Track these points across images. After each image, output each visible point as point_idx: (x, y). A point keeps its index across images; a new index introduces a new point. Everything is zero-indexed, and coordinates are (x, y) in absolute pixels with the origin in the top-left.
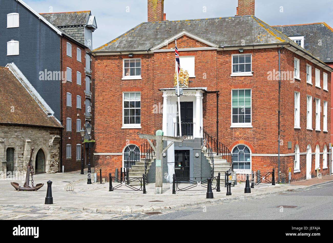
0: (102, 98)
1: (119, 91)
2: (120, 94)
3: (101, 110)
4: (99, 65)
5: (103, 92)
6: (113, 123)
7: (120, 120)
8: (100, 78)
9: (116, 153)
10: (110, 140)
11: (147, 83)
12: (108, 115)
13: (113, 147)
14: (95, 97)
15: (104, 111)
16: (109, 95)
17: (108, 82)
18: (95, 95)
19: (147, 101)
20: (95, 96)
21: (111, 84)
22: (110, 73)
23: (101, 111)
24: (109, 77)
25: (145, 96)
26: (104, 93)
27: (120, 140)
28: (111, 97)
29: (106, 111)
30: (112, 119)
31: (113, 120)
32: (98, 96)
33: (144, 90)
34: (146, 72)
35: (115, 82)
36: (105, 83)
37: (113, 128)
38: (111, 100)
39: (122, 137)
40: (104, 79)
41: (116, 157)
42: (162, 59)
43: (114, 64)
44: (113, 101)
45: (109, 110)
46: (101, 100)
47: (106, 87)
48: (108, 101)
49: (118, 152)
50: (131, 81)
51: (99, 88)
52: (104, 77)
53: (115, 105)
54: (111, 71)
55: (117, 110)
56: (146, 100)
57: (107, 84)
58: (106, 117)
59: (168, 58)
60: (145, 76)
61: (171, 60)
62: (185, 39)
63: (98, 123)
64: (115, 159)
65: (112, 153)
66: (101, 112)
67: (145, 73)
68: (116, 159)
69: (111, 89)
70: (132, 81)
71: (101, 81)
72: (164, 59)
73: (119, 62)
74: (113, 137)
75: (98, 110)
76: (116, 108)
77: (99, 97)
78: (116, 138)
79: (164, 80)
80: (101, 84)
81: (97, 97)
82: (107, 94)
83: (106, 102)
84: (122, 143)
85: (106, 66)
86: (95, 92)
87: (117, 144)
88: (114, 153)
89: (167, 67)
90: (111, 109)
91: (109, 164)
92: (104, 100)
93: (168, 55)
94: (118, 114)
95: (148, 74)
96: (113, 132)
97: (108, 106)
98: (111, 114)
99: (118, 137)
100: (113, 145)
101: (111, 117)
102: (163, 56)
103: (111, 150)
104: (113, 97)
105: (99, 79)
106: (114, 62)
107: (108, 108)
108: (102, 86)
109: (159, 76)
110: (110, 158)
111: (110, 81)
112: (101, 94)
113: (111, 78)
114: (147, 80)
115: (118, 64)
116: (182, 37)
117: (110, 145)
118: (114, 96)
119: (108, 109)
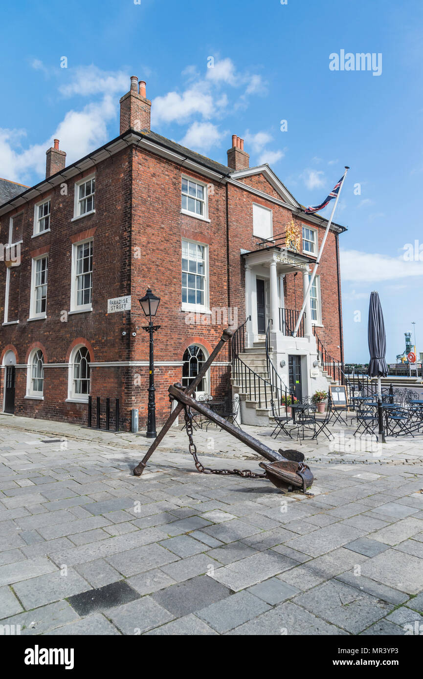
0: (145, 239)
1: (175, 234)
2: (177, 241)
3: (144, 265)
4: (140, 166)
5: (147, 226)
6: (167, 298)
7: (178, 294)
8: (142, 194)
9: (172, 361)
10: (161, 333)
11: (217, 232)
12: (157, 279)
13: (166, 350)
14: (133, 233)
15: (150, 268)
16: (158, 236)
17: (157, 209)
18: (133, 229)
19: (218, 266)
20: (133, 231)
21: (162, 214)
22: (161, 193)
23: (144, 267)
24: (159, 199)
25: (214, 255)
26: (149, 230)
27: (179, 334)
28: (162, 241)
29: (154, 269)
30: (164, 287)
31: (165, 290)
32: (139, 233)
33: (213, 244)
34: (215, 212)
35: (169, 213)
36: (151, 209)
37: (167, 308)
38: (162, 248)
39: (182, 328)
40: (149, 199)
41: (172, 370)
42: (238, 199)
43: (167, 177)
44: (165, 251)
45: (160, 268)
46: (144, 244)
47: (154, 219)
48: (158, 249)
49: (175, 361)
50: (194, 220)
51: (140, 216)
52: (149, 197)
53: (170, 261)
54: (163, 189)
55: (173, 271)
56: (217, 264)
57: (155, 212)
58: (154, 283)
59: (245, 200)
60: (214, 219)
61: (248, 205)
62: (262, 179)
63: (138, 293)
64: (170, 374)
65: (164, 361)
66: (143, 270)
67: (214, 214)
68: (172, 374)
69: (163, 226)
70: (197, 221)
71: (144, 202)
72: (239, 199)
73: (175, 176)
74: (166, 326)
75: (139, 263)
76: (171, 268)
77: (140, 236)
78: (171, 329)
79: (241, 235)
80: (143, 209)
81: (135, 234)
82: (156, 233)
83: (153, 250)
84: (181, 341)
85: (154, 175)
86: (133, 222)
87: (173, 342)
88: (169, 361)
89: (243, 215)
90: (162, 267)
91: (159, 386)
92: (150, 245)
93: (245, 196)
94: (175, 280)
95: (218, 217)
96: (167, 317)
97: (158, 259)
98: (163, 278)
99: (174, 327)
100: (167, 345)
101: (162, 285)
102: (239, 194)
103: (162, 356)
104: (166, 244)
105: (140, 197)
106: (166, 173)
107: (157, 263)
108: (146, 214)
109: (234, 225)
110: (162, 372)
111: (160, 208)
112: (145, 230)
113: (162, 204)
114: (217, 226)
115: (174, 180)
116: (259, 174)
117: (161, 345)
118: (168, 241)
119: (157, 265)
